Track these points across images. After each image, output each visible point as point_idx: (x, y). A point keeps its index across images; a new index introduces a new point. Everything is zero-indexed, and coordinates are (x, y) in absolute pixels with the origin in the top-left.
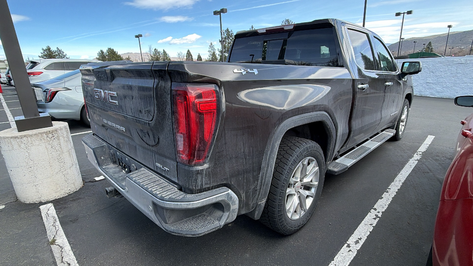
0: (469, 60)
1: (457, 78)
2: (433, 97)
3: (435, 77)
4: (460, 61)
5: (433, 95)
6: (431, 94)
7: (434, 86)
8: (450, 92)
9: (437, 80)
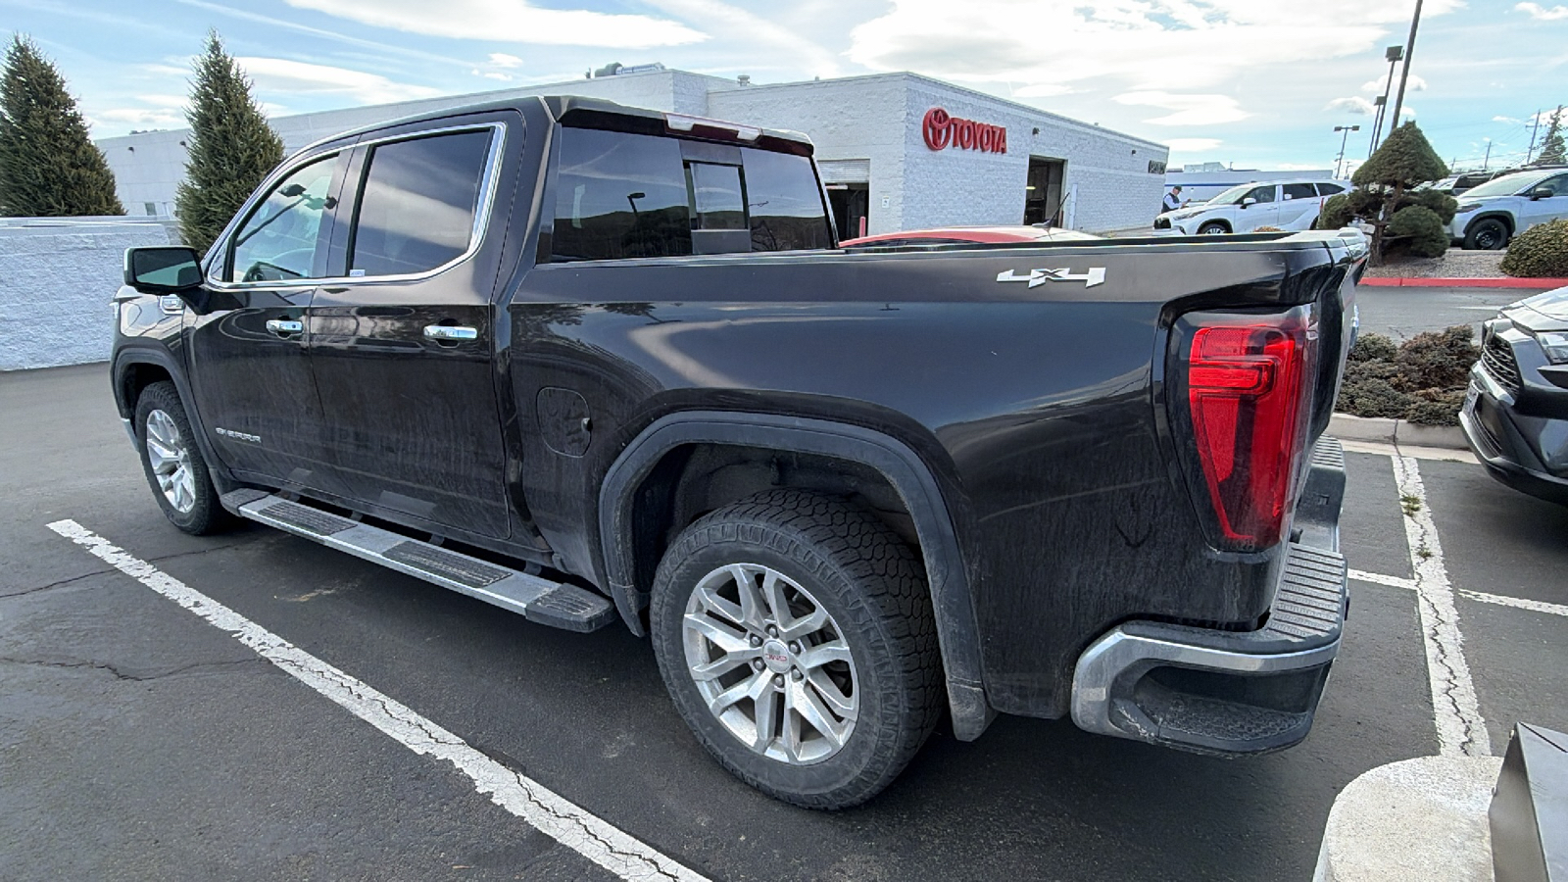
0: (102, 237)
1: (93, 295)
2: (45, 366)
3: (18, 299)
4: (77, 241)
5: (43, 362)
6: (33, 359)
7: (32, 329)
8: (93, 342)
9: (29, 307)
